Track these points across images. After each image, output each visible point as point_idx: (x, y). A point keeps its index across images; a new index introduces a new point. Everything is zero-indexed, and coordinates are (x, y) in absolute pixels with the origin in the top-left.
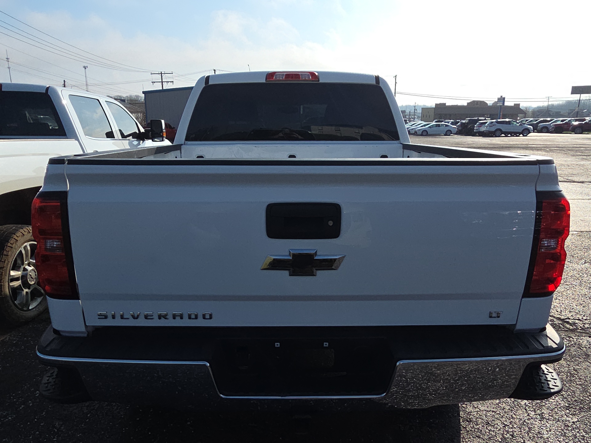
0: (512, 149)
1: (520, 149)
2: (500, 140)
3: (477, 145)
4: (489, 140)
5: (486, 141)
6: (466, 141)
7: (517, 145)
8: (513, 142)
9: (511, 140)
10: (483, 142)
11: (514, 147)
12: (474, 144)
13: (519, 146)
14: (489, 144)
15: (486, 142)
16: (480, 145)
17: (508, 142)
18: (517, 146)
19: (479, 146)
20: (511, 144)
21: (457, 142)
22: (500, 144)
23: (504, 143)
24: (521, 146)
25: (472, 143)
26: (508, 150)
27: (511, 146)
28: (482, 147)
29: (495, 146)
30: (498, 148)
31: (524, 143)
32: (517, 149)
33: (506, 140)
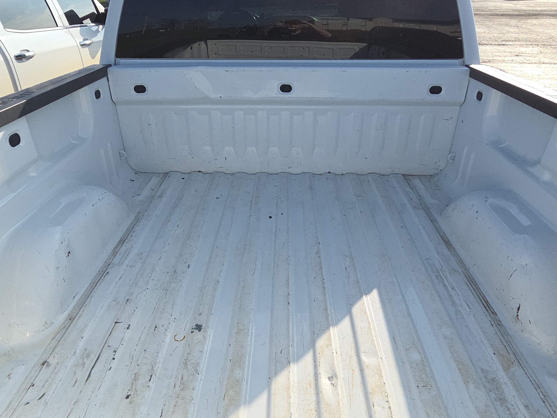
0: (540, 17)
1: (549, 17)
2: (526, 5)
3: (500, 12)
4: (513, 4)
5: (510, 5)
6: (487, 7)
7: (545, 11)
8: (540, 7)
9: (539, 4)
10: (506, 8)
11: (542, 14)
12: (496, 10)
13: (548, 13)
14: (514, 10)
15: (510, 7)
16: (504, 12)
17: (535, 8)
18: (545, 13)
19: (502, 13)
20: (538, 11)
21: (477, 8)
22: (526, 10)
23: (530, 9)
24: (550, 13)
25: (494, 8)
26: (535, 18)
27: (539, 13)
28: (506, 14)
29: (521, 14)
30: (524, 15)
31: (553, 9)
32: (546, 17)
33: (533, 5)
